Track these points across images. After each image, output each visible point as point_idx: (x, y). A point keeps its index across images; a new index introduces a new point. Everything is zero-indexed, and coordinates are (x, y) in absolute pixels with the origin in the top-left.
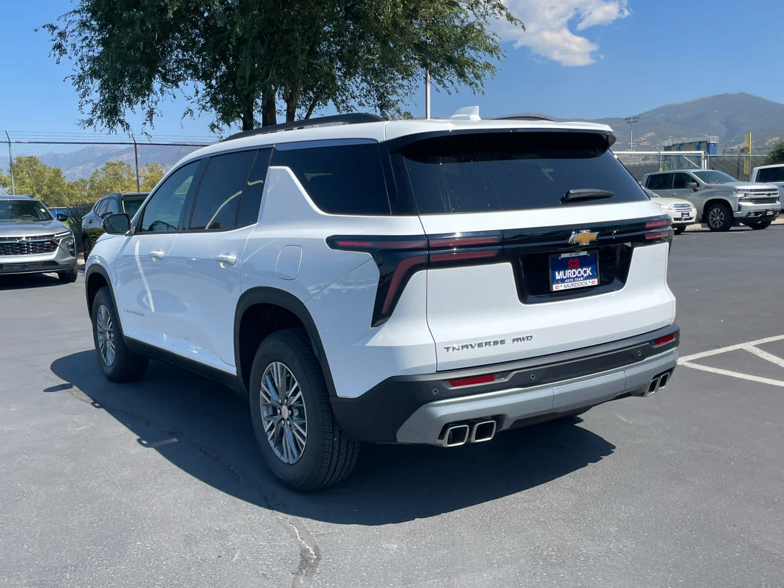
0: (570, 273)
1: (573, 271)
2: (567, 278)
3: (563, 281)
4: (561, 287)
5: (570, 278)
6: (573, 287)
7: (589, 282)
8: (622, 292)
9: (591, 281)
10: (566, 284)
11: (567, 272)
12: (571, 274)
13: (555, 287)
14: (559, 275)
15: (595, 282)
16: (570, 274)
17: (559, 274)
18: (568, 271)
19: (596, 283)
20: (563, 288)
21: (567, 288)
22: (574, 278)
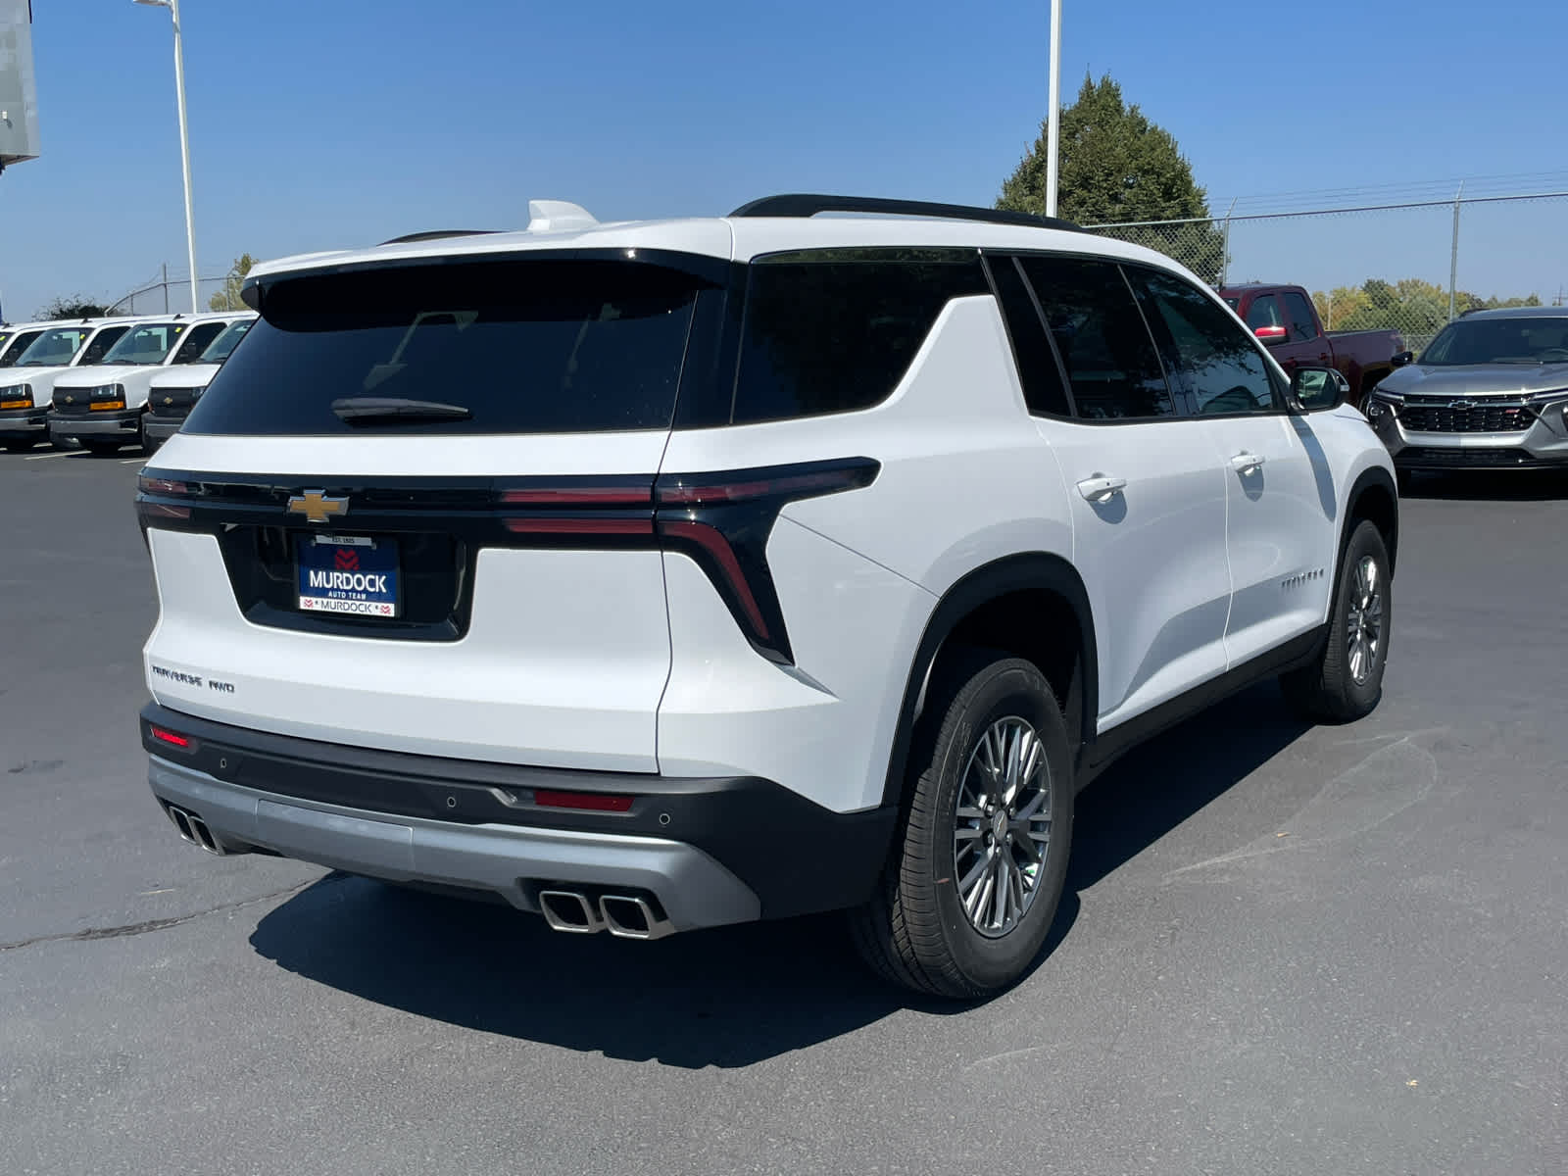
0: (338, 578)
1: (345, 575)
2: (332, 589)
3: (322, 592)
4: (316, 604)
5: (338, 589)
6: (340, 611)
7: (377, 607)
8: (456, 647)
9: (380, 605)
10: (325, 600)
11: (334, 575)
12: (342, 582)
13: (305, 603)
14: (317, 579)
15: (389, 610)
16: (339, 581)
17: (316, 575)
18: (336, 574)
19: (392, 614)
20: (318, 607)
21: (326, 610)
22: (347, 591)
